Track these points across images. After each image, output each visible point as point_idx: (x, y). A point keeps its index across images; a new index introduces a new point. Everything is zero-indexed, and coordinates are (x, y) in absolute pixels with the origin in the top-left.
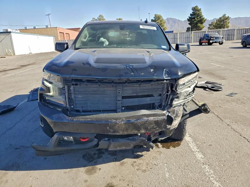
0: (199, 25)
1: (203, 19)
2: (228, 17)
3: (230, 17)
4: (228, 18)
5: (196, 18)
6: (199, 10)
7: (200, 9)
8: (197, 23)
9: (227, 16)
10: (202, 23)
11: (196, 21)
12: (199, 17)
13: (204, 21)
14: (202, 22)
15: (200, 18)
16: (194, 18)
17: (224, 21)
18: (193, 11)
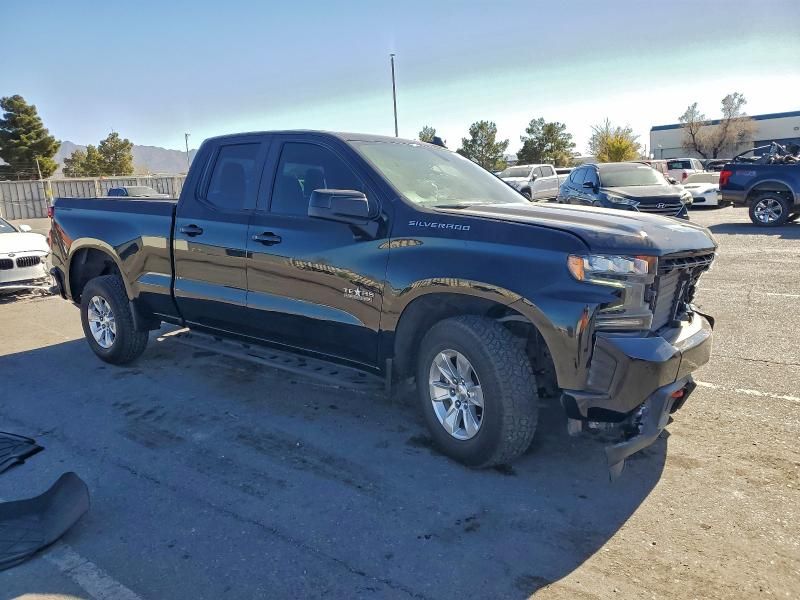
0: (39, 159)
1: (51, 140)
2: (126, 141)
3: (130, 142)
4: (126, 145)
5: (23, 136)
6: (30, 111)
7: (33, 108)
8: (29, 154)
9: (122, 137)
10: (48, 154)
11: (25, 144)
12: (32, 134)
13: (55, 148)
14: (50, 152)
15: (38, 135)
16: (16, 136)
17: (115, 151)
18: (6, 112)
